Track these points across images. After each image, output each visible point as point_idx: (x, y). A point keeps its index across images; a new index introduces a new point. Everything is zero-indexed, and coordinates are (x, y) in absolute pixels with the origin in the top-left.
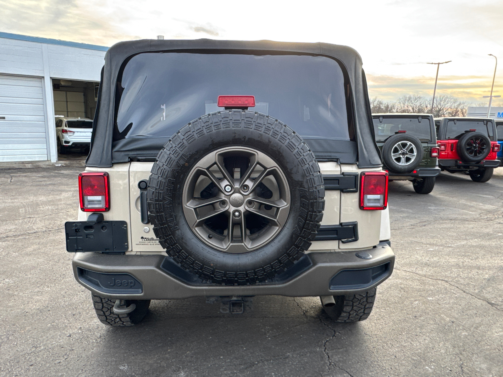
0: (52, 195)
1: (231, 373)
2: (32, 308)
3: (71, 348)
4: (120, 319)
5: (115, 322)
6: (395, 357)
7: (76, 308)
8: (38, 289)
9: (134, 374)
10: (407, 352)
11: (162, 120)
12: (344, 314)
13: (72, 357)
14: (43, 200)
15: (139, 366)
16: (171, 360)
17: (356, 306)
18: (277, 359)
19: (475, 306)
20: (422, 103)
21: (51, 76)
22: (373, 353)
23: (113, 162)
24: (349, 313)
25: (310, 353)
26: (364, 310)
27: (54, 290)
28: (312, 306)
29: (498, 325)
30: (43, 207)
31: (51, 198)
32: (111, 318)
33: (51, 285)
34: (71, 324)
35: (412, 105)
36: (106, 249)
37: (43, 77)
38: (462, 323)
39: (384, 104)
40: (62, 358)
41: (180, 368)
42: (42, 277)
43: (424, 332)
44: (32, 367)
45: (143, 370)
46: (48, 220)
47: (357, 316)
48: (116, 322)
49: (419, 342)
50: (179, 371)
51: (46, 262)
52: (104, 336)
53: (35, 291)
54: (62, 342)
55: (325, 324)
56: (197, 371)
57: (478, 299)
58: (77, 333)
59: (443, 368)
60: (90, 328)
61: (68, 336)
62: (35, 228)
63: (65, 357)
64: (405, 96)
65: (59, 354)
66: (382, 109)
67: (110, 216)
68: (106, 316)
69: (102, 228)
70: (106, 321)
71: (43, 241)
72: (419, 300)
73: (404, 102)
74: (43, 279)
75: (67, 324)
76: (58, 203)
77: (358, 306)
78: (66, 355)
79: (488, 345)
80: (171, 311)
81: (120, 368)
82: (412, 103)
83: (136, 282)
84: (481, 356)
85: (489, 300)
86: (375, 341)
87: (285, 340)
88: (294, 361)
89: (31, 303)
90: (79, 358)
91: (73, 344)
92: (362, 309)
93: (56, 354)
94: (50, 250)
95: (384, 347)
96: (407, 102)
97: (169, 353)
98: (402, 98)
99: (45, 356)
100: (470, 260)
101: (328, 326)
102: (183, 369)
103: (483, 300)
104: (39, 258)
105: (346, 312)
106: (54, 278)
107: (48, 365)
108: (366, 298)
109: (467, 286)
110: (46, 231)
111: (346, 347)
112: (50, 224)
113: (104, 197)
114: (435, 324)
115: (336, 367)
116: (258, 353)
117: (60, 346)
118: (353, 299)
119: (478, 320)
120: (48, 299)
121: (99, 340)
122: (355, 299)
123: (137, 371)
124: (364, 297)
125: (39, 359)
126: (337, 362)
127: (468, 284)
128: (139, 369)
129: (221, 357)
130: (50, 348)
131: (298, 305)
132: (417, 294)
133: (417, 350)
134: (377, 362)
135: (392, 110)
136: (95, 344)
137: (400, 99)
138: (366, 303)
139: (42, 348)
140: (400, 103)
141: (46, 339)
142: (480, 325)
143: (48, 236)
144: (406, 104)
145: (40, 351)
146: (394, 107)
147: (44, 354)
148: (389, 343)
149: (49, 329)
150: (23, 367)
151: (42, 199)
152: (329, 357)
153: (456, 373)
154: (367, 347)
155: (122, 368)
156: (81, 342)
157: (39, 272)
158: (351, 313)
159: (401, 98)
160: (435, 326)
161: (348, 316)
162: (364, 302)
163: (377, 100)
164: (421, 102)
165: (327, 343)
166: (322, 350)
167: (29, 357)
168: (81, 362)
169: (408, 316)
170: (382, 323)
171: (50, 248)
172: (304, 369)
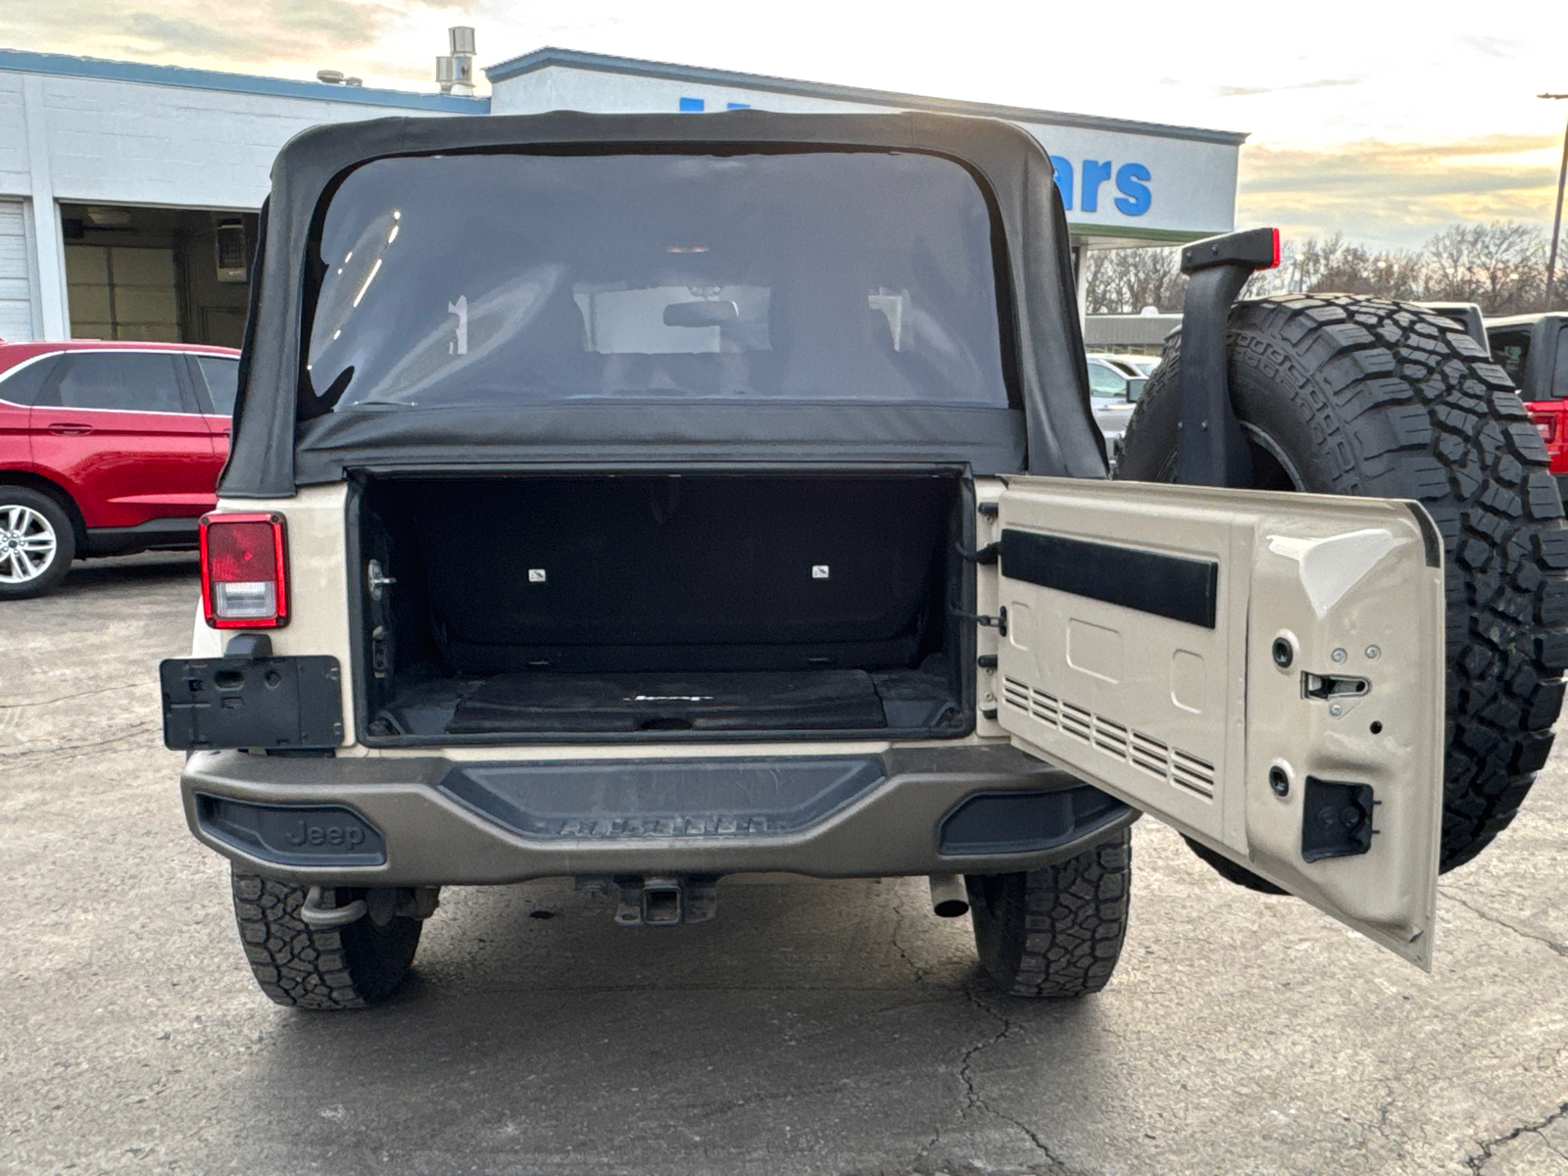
0: (72, 631)
1: (660, 1125)
2: (42, 968)
3: (173, 1066)
4: (321, 976)
5: (305, 990)
6: (1184, 1087)
7: (180, 968)
8: (54, 917)
9: (363, 1128)
10: (1225, 1075)
11: (451, 352)
12: (1028, 963)
13: (176, 1088)
14: (40, 648)
15: (377, 1110)
16: (478, 1096)
17: (1063, 931)
18: (804, 1093)
19: (1502, 954)
20: (1528, 253)
21: (57, 195)
22: (1116, 1076)
23: (297, 482)
24: (1045, 956)
25: (914, 1078)
26: (1093, 948)
27: (107, 918)
28: (949, 959)
29: (1557, 1004)
30: (44, 672)
31: (68, 640)
32: (294, 972)
33: (96, 906)
34: (166, 1010)
35: (1488, 261)
36: (279, 742)
37: (29, 199)
38: (1437, 1000)
39: (1372, 259)
40: (145, 1090)
41: (504, 1114)
42: (61, 883)
43: (1299, 1024)
44: (60, 1112)
45: (391, 1118)
46: (66, 712)
47: (1072, 969)
48: (309, 988)
49: (1273, 1050)
50: (500, 1121)
51: (72, 842)
52: (272, 1038)
53: (44, 923)
54: (143, 1051)
55: (979, 1005)
56: (554, 1122)
57: (1523, 935)
58: (188, 1031)
59: (1327, 1113)
60: (229, 1018)
61: (161, 1038)
62: (24, 739)
63: (157, 1088)
64: (1458, 228)
65: (135, 1081)
66: (1367, 280)
67: (288, 643)
68: (277, 967)
69: (268, 677)
70: (279, 986)
71: (54, 778)
72: (1316, 940)
73: (1455, 252)
74: (67, 890)
75: (154, 1009)
76: (95, 658)
77: (1070, 932)
78: (158, 1083)
79: (1496, 1057)
80: (486, 973)
81: (323, 1115)
82: (1489, 255)
83: (368, 832)
84: (1459, 1085)
85: (1558, 937)
86: (1131, 1049)
87: (841, 1046)
88: (858, 1098)
89: (37, 955)
90: (197, 1092)
91: (179, 1058)
92: (1084, 941)
93: (128, 1081)
94: (79, 807)
95: (1155, 1064)
96: (1465, 252)
97: (471, 1078)
98: (1448, 235)
99: (95, 1086)
100: (1542, 822)
101: (988, 1010)
102: (513, 1117)
103: (1537, 938)
104: (46, 830)
105: (1033, 954)
106: (104, 886)
107: (105, 1108)
108: (1093, 905)
109: (1498, 898)
110: (61, 748)
111: (1031, 1064)
112: (73, 725)
113: (272, 585)
114: (1344, 1003)
115: (986, 1112)
116: (749, 1078)
117: (139, 1062)
118: (1054, 908)
119: (1491, 991)
120: (88, 944)
121: (255, 1048)
122: (1059, 909)
123: (373, 1121)
124: (1088, 902)
125: (77, 1094)
126: (994, 1100)
127: (1506, 894)
128: (379, 1116)
129: (634, 1089)
130: (109, 1068)
131: (903, 956)
132: (1316, 921)
133: (1259, 1070)
134: (1122, 1100)
135: (1405, 283)
136: (246, 1057)
137: (1437, 240)
138: (1095, 921)
139: (85, 1066)
140: (1438, 255)
141: (95, 1045)
142: (1494, 1004)
143: (71, 765)
144: (1464, 259)
145: (80, 1074)
146: (1412, 270)
147: (92, 1082)
148: (1173, 1053)
149: (100, 1021)
150: (34, 1114)
151: (38, 645)
152: (971, 1087)
153: (1362, 1125)
154: (1099, 1064)
155: (328, 1114)
156: (202, 1053)
157: (51, 870)
158: (1051, 956)
159: (1441, 235)
160: (1343, 1008)
161: (1043, 968)
162: (1088, 917)
163: (1344, 247)
164: (1523, 251)
165: (973, 1055)
166: (955, 1071)
167: (46, 1088)
168: (204, 1100)
169: (1263, 982)
170: (1171, 1000)
171: (81, 799)
172: (887, 1115)
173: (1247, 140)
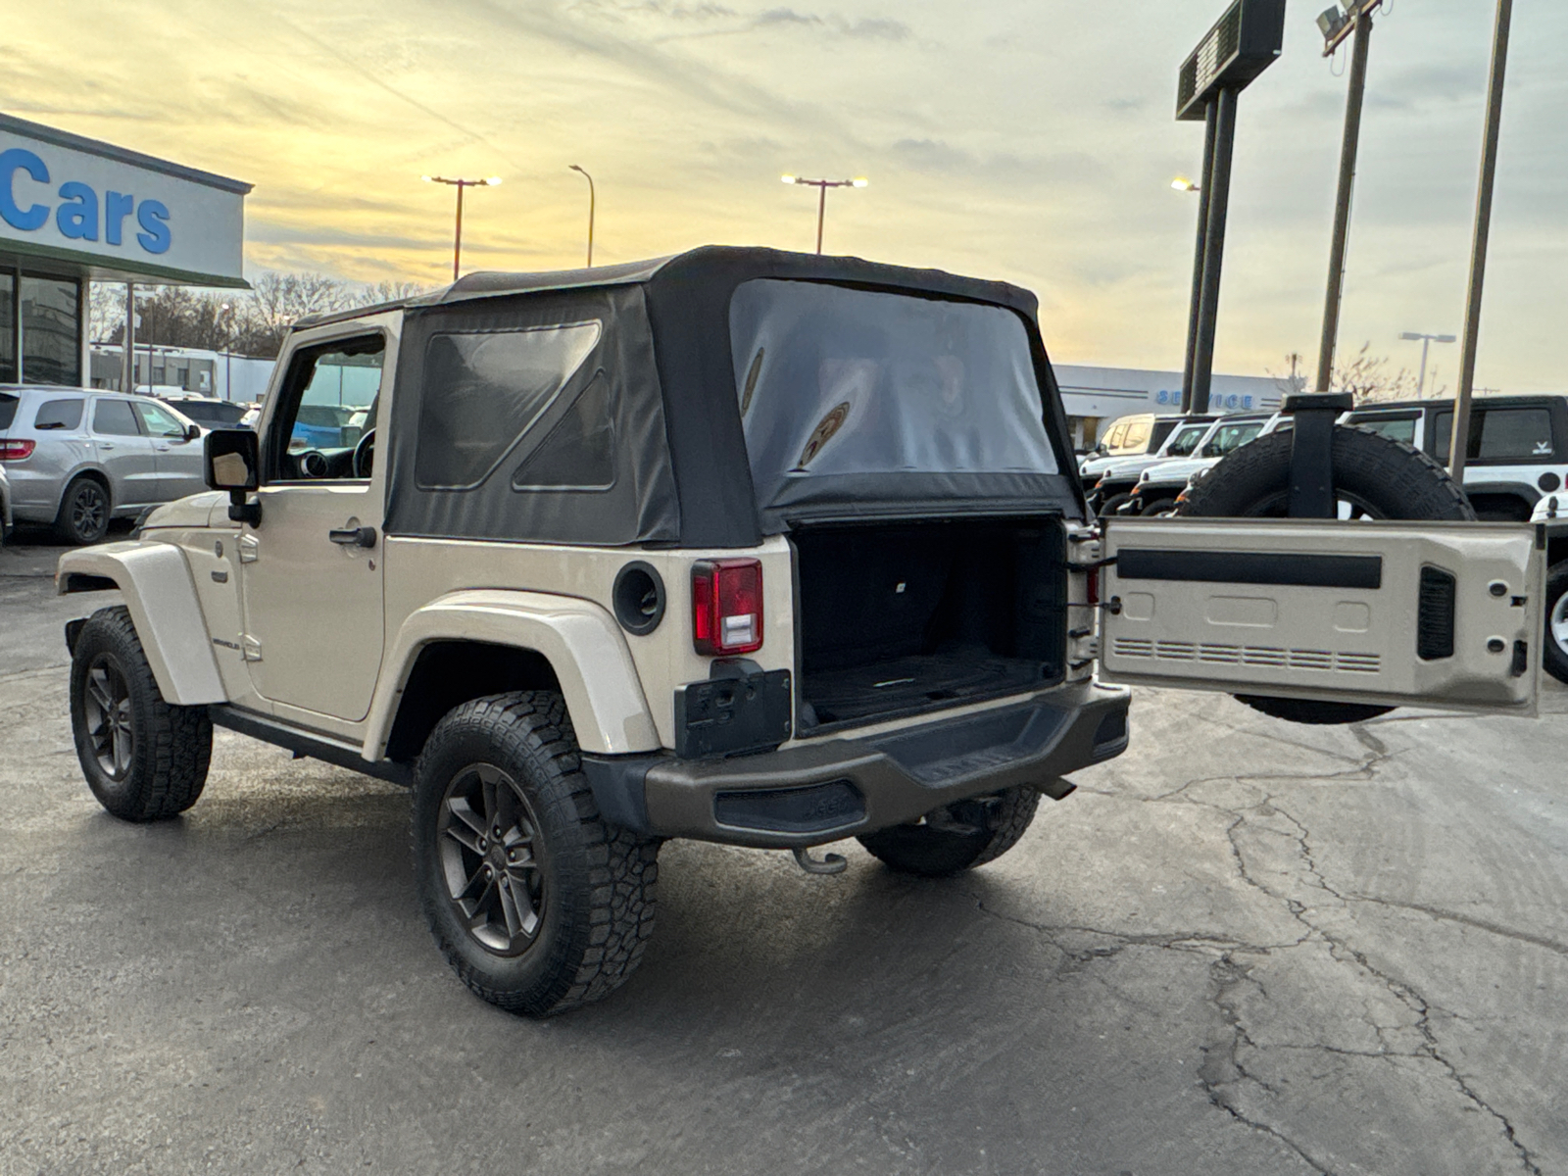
36: (754, 742)
69: (747, 691)
83: (853, 796)
113: (754, 616)
173: (253, 190)
